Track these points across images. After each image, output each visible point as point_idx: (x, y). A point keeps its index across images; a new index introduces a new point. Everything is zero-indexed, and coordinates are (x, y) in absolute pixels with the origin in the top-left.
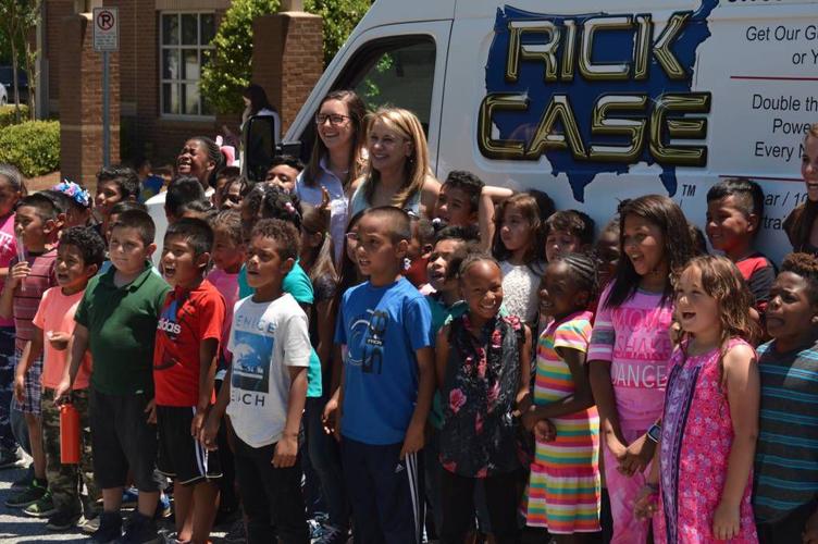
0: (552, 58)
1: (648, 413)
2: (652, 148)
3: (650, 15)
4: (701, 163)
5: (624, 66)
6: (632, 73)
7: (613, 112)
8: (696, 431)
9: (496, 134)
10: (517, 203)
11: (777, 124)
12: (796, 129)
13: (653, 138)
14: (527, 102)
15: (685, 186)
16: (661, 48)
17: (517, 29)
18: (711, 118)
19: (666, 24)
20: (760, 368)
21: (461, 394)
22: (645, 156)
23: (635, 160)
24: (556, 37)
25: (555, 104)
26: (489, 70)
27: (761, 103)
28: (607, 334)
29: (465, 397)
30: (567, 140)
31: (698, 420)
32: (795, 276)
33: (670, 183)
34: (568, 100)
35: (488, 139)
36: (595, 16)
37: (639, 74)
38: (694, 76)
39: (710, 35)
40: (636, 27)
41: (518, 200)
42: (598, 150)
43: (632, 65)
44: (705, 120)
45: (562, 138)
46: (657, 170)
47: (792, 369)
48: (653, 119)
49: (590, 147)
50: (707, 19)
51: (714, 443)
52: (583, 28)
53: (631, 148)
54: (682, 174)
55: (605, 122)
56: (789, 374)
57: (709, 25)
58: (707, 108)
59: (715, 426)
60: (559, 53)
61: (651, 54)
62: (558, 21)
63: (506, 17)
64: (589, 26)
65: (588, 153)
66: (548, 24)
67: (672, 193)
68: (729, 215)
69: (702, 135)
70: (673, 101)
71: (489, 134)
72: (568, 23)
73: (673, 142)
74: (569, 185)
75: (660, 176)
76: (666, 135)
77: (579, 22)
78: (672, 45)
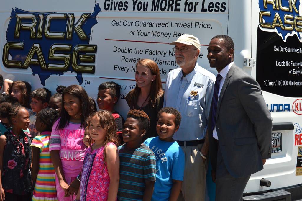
0: (34, 29)
1: (76, 170)
2: (73, 66)
3: (73, 14)
4: (93, 72)
5: (63, 34)
6: (65, 36)
7: (57, 51)
8: (94, 178)
9: (10, 58)
10: (17, 84)
11: (123, 58)
12: (131, 60)
13: (74, 62)
14: (23, 46)
15: (86, 81)
16: (77, 27)
17: (20, 17)
18: (97, 55)
19: (79, 18)
20: (119, 154)
21: (15, 162)
22: (70, 68)
23: (66, 70)
24: (35, 21)
25: (34, 47)
26: (8, 33)
27: (117, 50)
28: (58, 139)
29: (17, 163)
30: (39, 61)
31: (95, 174)
32: (133, 119)
33: (80, 79)
34: (40, 46)
35: (7, 60)
36: (51, 13)
37: (68, 37)
38: (90, 39)
39: (97, 23)
40: (67, 18)
41: (18, 83)
42: (51, 66)
43: (66, 33)
44: (95, 55)
45: (37, 60)
46: (75, 74)
47: (133, 155)
48: (73, 54)
49: (48, 64)
50: (96, 16)
51: (101, 183)
52: (47, 18)
53: (65, 65)
54: (85, 76)
55: (54, 55)
56: (132, 157)
57: (97, 19)
58: (95, 51)
59: (101, 177)
60: (37, 27)
61: (73, 29)
62: (37, 15)
63: (15, 12)
64: (49, 17)
65: (47, 67)
66: (32, 16)
67: (81, 84)
68: (106, 96)
69: (93, 61)
70: (81, 47)
71: (7, 57)
72: (40, 16)
73: (81, 64)
74: (39, 79)
75: (76, 77)
76: (79, 61)
77: (45, 15)
78: (82, 26)
